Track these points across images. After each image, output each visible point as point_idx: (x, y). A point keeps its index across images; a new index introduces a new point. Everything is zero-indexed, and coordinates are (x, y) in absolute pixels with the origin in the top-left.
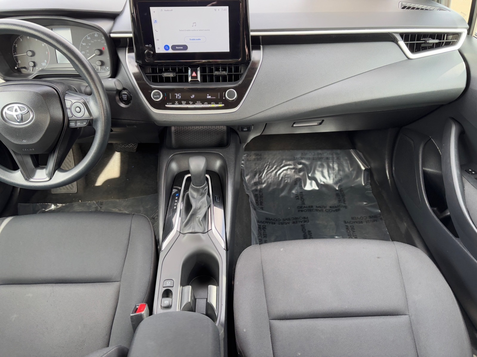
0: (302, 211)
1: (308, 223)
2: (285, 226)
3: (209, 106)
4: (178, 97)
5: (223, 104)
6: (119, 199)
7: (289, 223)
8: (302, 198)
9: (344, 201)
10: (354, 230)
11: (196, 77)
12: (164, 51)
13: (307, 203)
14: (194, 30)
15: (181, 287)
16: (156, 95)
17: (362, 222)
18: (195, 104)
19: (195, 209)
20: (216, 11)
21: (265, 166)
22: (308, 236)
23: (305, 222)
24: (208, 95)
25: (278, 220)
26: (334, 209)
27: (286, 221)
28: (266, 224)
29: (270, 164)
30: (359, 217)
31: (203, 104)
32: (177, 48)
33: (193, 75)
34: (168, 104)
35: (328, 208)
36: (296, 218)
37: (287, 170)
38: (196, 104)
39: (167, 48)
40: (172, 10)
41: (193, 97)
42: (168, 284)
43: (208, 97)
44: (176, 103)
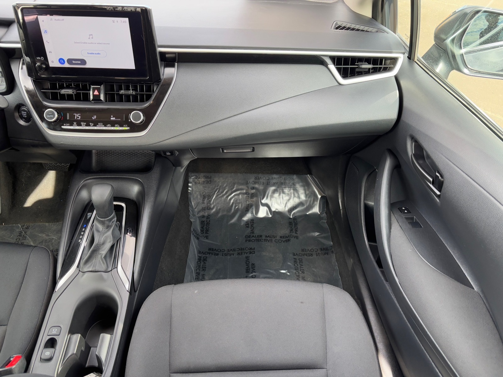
0: (249, 241)
1: (254, 255)
2: (229, 257)
3: (113, 128)
4: (77, 117)
5: (128, 126)
6: (49, 222)
7: (233, 255)
8: (252, 226)
9: (296, 231)
10: (302, 264)
11: (99, 96)
12: (58, 65)
13: (257, 232)
14: (92, 43)
15: (69, 335)
16: (50, 115)
17: (312, 255)
18: (96, 126)
19: (98, 244)
20: (114, 22)
21: (215, 190)
22: (251, 270)
23: (250, 253)
24: (112, 116)
25: (222, 250)
26: (284, 240)
27: (231, 252)
28: (208, 255)
29: (221, 188)
30: (310, 249)
31: (105, 126)
32: (73, 62)
33: (94, 94)
34: (65, 124)
35: (278, 238)
36: (242, 249)
37: (238, 195)
38: (98, 126)
40: (63, 20)
41: (94, 117)
42: (55, 331)
43: (111, 119)
44: (74, 124)
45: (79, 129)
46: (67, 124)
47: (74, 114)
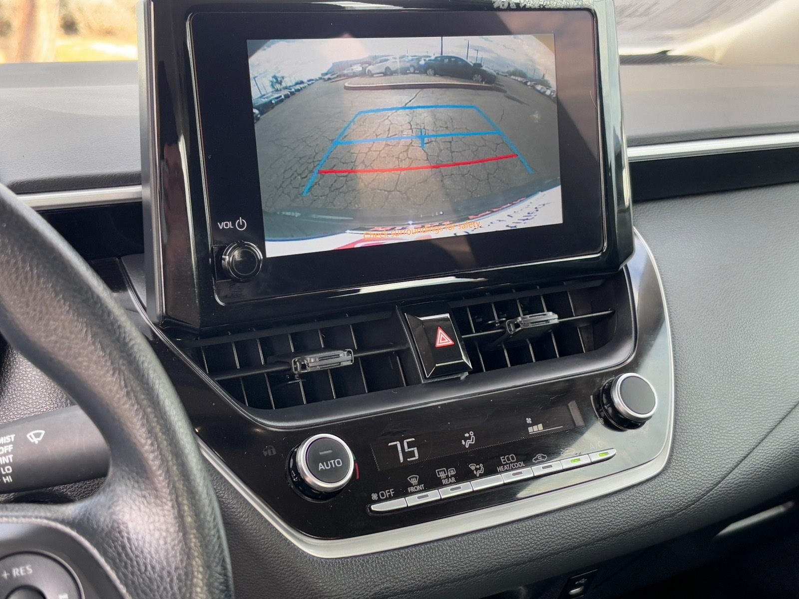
4: (407, 455)
16: (325, 459)
18: (495, 472)
24: (527, 421)
31: (529, 463)
34: (374, 497)
38: (500, 469)
41: (470, 440)
43: (530, 429)
44: (411, 485)
45: (441, 500)
46: (383, 495)
47: (390, 444)
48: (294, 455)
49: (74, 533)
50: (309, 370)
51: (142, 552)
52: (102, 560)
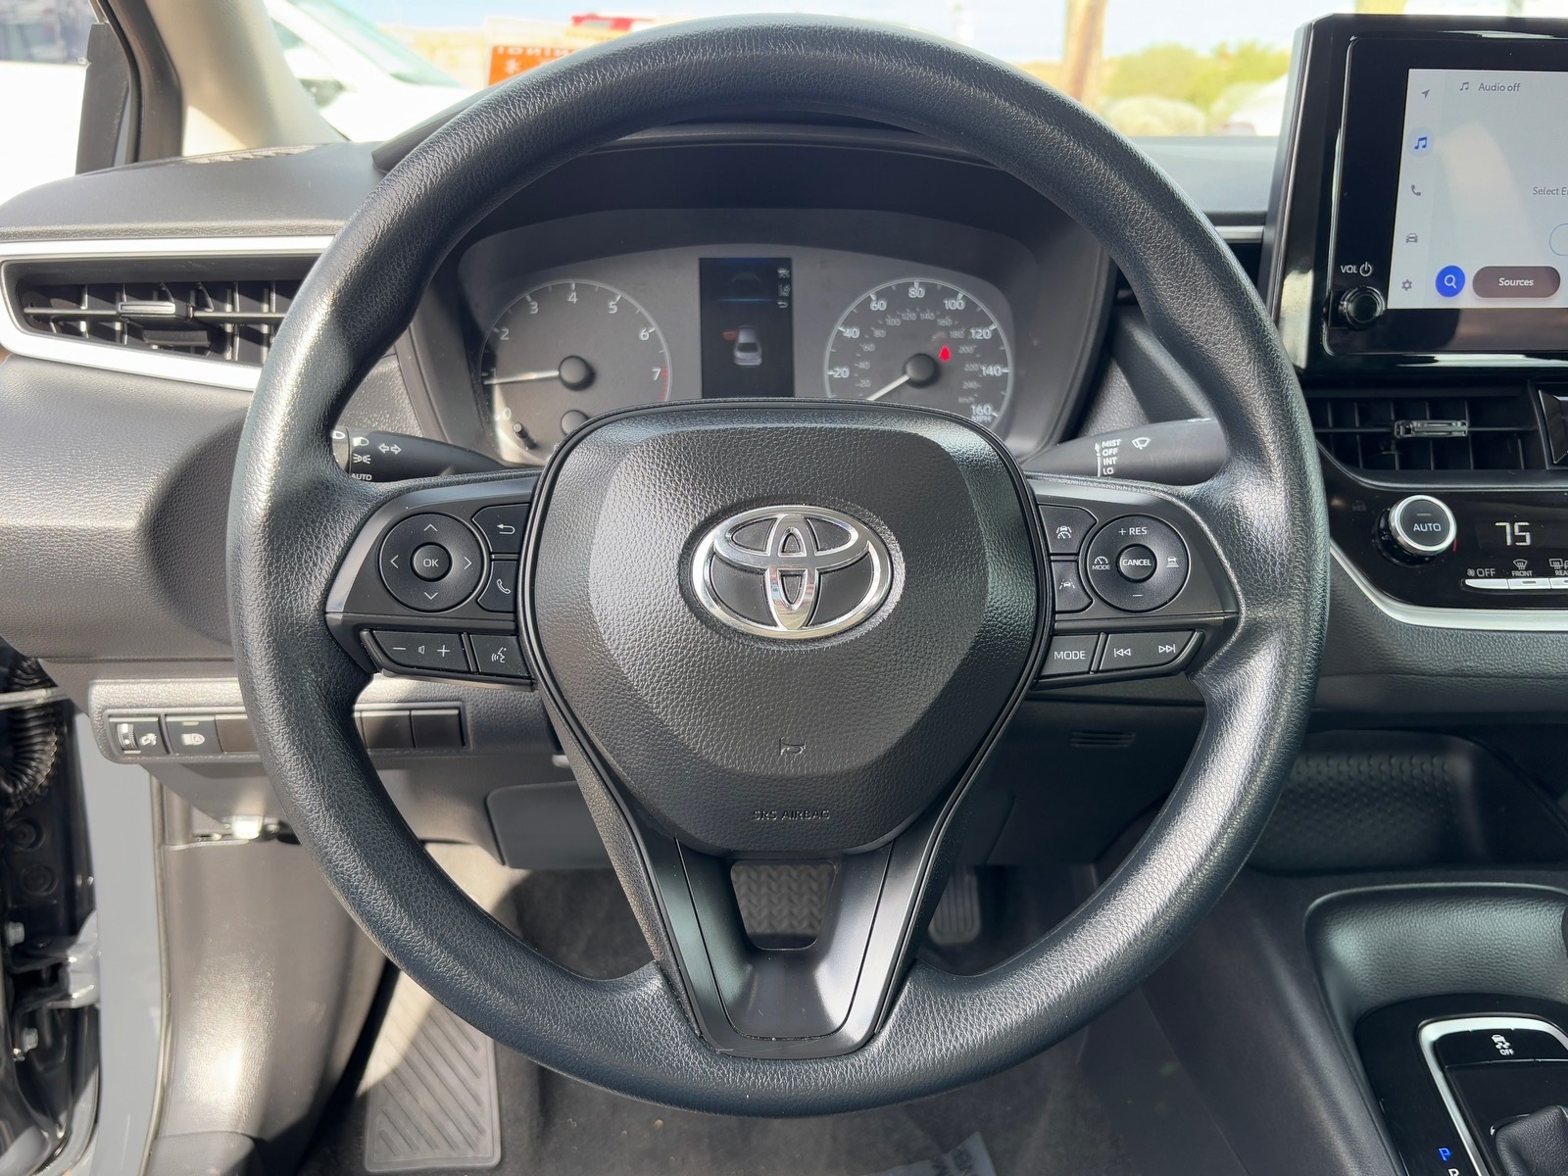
4: (1515, 538)
16: (1423, 521)
32: (1503, 282)
34: (1471, 572)
39: (1450, 280)
40: (1516, 87)
44: (1517, 569)
45: (1552, 590)
46: (1481, 573)
47: (1497, 524)
48: (1387, 515)
49: (1188, 508)
50: (1413, 434)
51: (1249, 535)
52: (1211, 537)
